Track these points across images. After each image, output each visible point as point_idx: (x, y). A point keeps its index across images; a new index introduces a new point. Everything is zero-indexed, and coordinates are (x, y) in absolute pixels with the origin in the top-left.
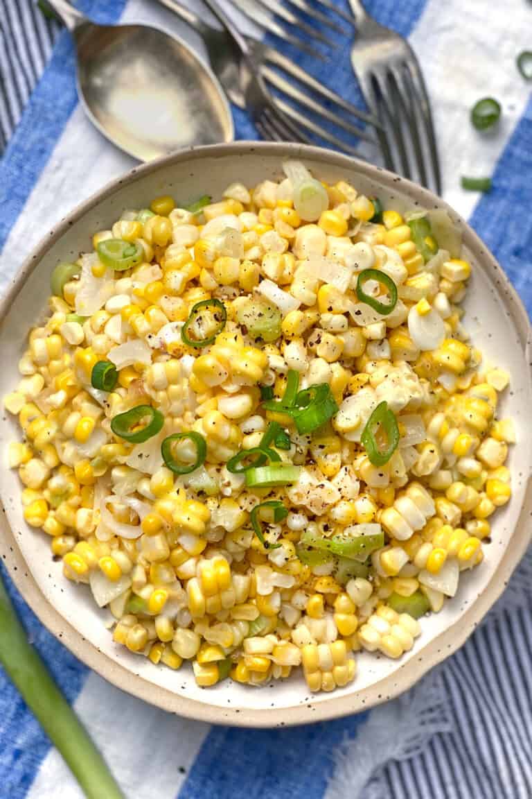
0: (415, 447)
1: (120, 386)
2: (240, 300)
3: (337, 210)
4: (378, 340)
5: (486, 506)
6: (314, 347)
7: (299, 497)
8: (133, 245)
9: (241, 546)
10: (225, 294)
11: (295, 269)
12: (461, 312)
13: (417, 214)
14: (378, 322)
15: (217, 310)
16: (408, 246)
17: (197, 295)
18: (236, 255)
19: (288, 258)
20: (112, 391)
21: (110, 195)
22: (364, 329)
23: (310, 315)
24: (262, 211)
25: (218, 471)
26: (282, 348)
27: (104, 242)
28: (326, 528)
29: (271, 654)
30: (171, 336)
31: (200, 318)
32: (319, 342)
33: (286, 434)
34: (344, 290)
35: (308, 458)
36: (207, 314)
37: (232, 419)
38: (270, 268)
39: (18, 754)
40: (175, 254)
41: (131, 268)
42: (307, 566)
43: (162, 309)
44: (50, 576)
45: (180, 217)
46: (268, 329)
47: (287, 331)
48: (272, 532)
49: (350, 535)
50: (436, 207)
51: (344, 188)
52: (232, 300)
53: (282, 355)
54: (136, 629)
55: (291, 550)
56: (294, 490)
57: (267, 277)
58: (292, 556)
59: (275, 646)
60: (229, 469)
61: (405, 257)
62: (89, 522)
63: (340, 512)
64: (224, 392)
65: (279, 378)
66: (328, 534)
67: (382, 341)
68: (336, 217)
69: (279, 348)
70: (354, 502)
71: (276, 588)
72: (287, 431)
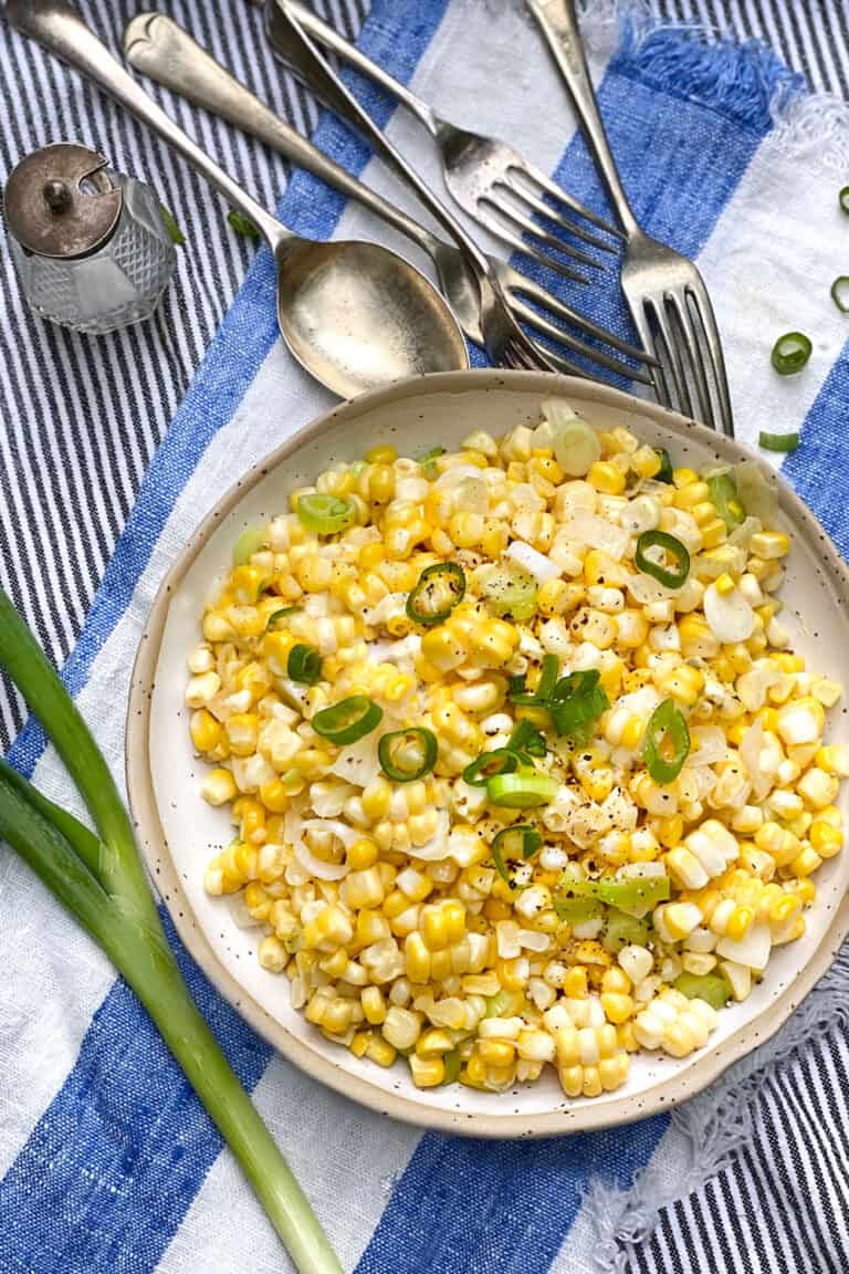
0: (712, 766)
1: (324, 680)
2: (482, 569)
3: (613, 461)
4: (665, 622)
5: (809, 858)
6: (578, 629)
7: (557, 820)
8: (343, 501)
9: (478, 891)
10: (463, 561)
11: (555, 532)
12: (778, 603)
13: (718, 470)
14: (663, 600)
15: (454, 577)
16: (705, 509)
17: (426, 561)
18: (478, 512)
19: (548, 519)
20: (312, 684)
21: (314, 438)
22: (645, 608)
23: (576, 590)
24: (512, 465)
25: (451, 784)
26: (537, 629)
27: (307, 496)
28: (592, 867)
29: (516, 1040)
30: (393, 610)
31: (432, 586)
32: (585, 622)
33: (541, 737)
34: (619, 558)
35: (570, 775)
36: (441, 583)
37: (471, 712)
38: (524, 527)
39: (178, 1154)
40: (399, 510)
41: (339, 533)
42: (565, 923)
43: (380, 576)
44: (222, 936)
45: (404, 468)
46: (521, 602)
47: (544, 605)
48: (520, 870)
49: (623, 877)
50: (743, 460)
51: (624, 437)
52: (472, 569)
53: (537, 638)
54: (338, 1003)
55: (545, 896)
56: (550, 811)
57: (519, 538)
58: (546, 904)
59: (521, 1031)
60: (465, 780)
61: (701, 524)
62: (276, 862)
63: (610, 845)
64: (461, 679)
65: (532, 667)
66: (595, 875)
67: (670, 625)
68: (612, 471)
69: (533, 630)
70: (629, 834)
71: (524, 951)
72: (542, 733)
